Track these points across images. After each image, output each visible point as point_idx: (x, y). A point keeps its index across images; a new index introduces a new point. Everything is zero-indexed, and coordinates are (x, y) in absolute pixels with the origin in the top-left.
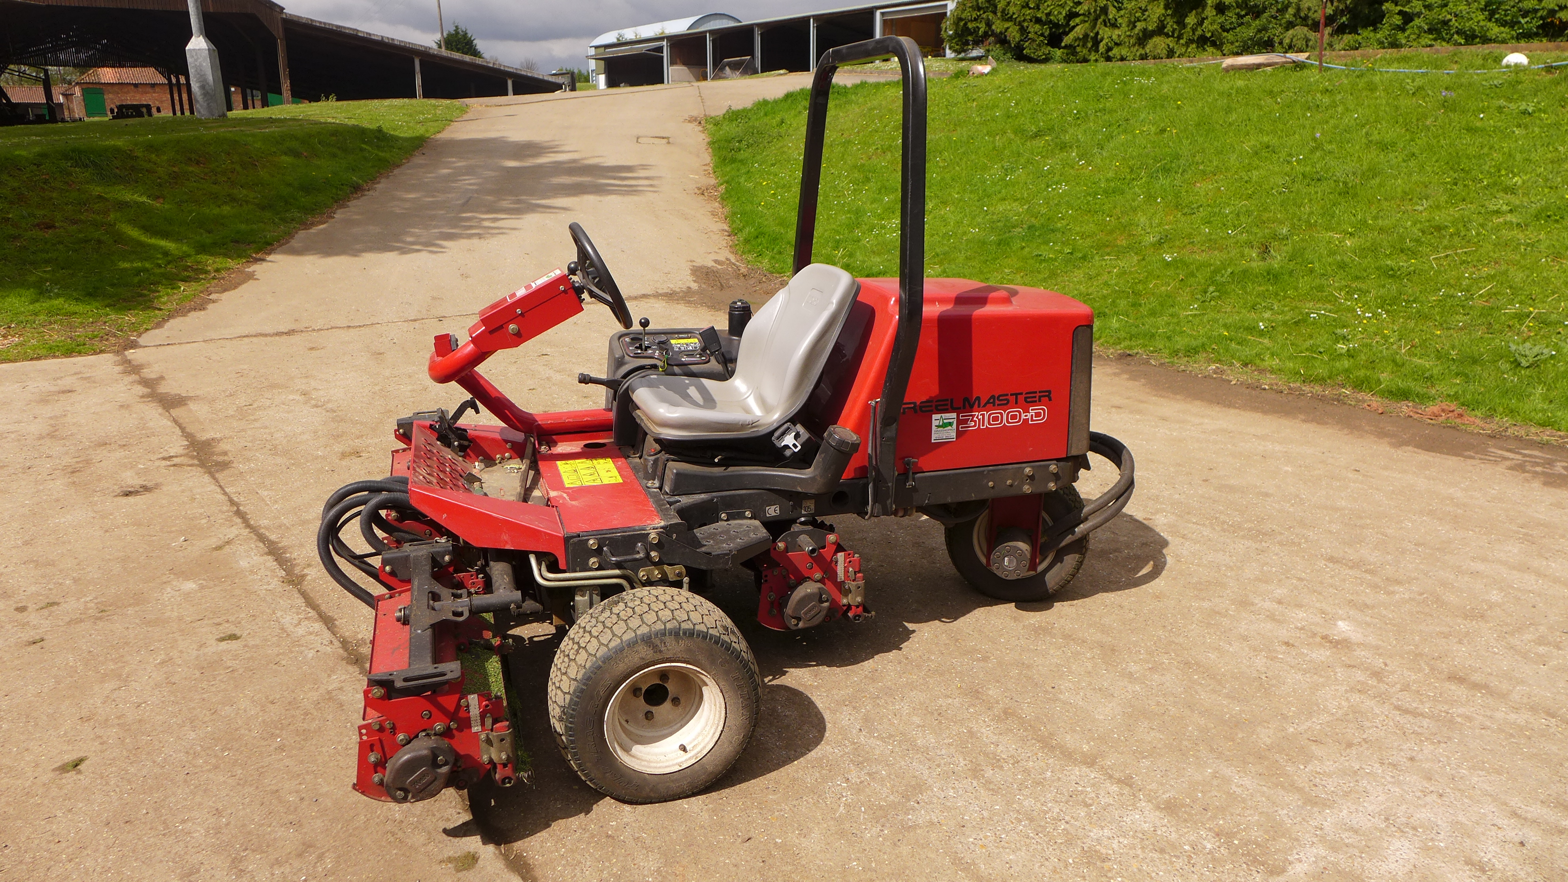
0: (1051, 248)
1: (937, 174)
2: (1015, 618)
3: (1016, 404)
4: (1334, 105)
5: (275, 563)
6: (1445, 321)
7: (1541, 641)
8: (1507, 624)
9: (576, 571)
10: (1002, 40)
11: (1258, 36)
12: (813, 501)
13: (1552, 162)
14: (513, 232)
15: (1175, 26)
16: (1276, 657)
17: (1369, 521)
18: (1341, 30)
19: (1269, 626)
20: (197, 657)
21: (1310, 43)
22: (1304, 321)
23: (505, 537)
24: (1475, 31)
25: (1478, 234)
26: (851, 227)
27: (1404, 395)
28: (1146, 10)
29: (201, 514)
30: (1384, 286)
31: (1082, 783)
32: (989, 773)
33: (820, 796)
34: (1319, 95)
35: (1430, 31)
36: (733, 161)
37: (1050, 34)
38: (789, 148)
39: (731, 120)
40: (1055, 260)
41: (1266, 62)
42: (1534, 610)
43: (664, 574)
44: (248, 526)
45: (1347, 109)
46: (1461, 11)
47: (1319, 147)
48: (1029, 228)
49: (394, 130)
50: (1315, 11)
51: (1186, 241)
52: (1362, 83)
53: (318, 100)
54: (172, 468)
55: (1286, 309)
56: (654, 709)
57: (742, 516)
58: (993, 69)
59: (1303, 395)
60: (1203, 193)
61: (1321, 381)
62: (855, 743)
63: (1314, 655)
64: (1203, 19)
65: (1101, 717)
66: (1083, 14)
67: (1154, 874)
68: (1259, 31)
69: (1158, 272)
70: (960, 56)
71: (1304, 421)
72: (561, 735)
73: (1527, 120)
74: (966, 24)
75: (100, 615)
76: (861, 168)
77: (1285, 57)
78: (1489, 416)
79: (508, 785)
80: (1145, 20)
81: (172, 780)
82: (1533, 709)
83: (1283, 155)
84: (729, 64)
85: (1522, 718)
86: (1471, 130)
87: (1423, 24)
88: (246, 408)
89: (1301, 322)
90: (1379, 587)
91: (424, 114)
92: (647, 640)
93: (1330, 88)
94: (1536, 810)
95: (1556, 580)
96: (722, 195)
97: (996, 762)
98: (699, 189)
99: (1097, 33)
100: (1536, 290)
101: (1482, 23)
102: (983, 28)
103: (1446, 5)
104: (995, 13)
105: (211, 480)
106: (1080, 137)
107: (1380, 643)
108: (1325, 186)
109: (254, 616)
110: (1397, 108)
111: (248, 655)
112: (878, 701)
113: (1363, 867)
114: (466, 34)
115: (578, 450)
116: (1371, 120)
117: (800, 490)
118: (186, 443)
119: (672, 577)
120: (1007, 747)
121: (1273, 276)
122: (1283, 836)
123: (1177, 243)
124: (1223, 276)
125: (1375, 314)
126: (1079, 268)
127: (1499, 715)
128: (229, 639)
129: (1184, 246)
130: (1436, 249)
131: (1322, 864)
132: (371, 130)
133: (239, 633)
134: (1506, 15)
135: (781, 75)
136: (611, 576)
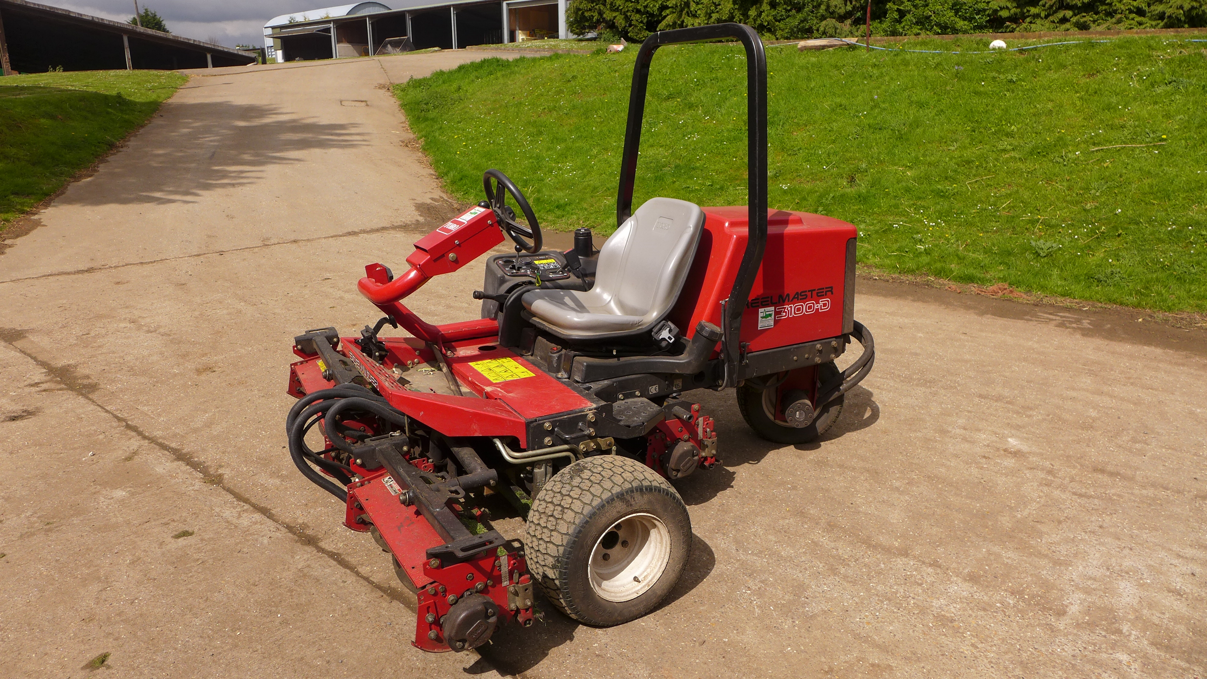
0: (696, 182)
1: (596, 127)
2: (798, 456)
3: (812, 298)
4: (881, 75)
5: (188, 467)
6: (984, 227)
7: (1134, 440)
8: (1109, 431)
9: (534, 450)
10: (611, 25)
11: (802, 25)
12: (681, 380)
13: (1034, 115)
14: (261, 180)
15: (741, 17)
16: (983, 467)
17: (990, 368)
18: (857, 22)
19: (967, 446)
20: (163, 554)
21: (838, 31)
22: (890, 230)
23: (474, 427)
24: (947, 24)
25: (995, 166)
26: (534, 170)
27: (970, 279)
28: (719, 5)
29: (95, 431)
30: (938, 204)
31: (907, 569)
32: (843, 571)
33: (736, 603)
34: (870, 68)
35: (917, 23)
36: (426, 119)
37: (647, 22)
38: (470, 109)
39: (415, 87)
40: (700, 190)
41: (828, 44)
42: (1120, 420)
43: (597, 444)
44: (145, 438)
45: (892, 79)
46: (938, 10)
47: (876, 106)
48: (676, 167)
49: (129, 96)
50: (840, 8)
51: (795, 174)
52: (898, 60)
53: (47, 71)
54: (44, 393)
55: (875, 222)
56: (608, 551)
57: (633, 396)
58: (625, 48)
59: (903, 282)
60: (800, 139)
61: (912, 272)
62: (739, 560)
63: (1005, 463)
64: (761, 12)
65: (895, 521)
66: (672, 7)
67: (988, 626)
68: (802, 21)
69: (779, 198)
70: (579, 37)
71: (914, 301)
72: (553, 580)
73: (1012, 86)
74: (583, 13)
75: (47, 527)
76: (534, 124)
77: (841, 41)
78: (1029, 292)
79: (528, 626)
80: (717, 12)
81: (201, 662)
82: (1153, 485)
83: (852, 112)
84: (390, 43)
85: (1150, 492)
86: (977, 93)
87: (912, 18)
88: (85, 337)
89: (887, 230)
90: (1020, 413)
91: (150, 83)
92: (621, 496)
93: (877, 63)
94: (1189, 552)
95: (1122, 399)
96: (423, 146)
97: (844, 562)
98: (403, 142)
99: (683, 22)
100: (1039, 204)
101: (952, 18)
102: (596, 16)
103: (927, 5)
104: (604, 5)
105: (87, 401)
106: (702, 98)
107: (1041, 451)
108: (886, 134)
109: (195, 513)
110: (926, 78)
111: (209, 548)
112: (737, 527)
113: (1111, 602)
114: (155, 15)
115: (477, 352)
116: (910, 86)
117: (677, 371)
118: (45, 370)
119: (604, 447)
120: (844, 550)
121: (862, 199)
122: (1052, 588)
123: (789, 176)
124: (827, 199)
125: (937, 224)
126: (720, 196)
127: (1136, 492)
128: (184, 536)
129: (794, 178)
130: (968, 177)
131: (1086, 604)
132: (112, 96)
133: (190, 530)
134: (966, 13)
135: (436, 51)
136: (561, 450)
